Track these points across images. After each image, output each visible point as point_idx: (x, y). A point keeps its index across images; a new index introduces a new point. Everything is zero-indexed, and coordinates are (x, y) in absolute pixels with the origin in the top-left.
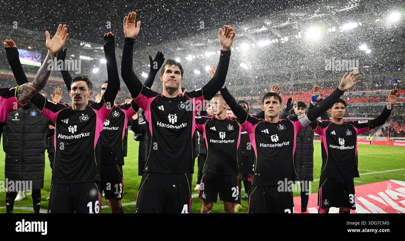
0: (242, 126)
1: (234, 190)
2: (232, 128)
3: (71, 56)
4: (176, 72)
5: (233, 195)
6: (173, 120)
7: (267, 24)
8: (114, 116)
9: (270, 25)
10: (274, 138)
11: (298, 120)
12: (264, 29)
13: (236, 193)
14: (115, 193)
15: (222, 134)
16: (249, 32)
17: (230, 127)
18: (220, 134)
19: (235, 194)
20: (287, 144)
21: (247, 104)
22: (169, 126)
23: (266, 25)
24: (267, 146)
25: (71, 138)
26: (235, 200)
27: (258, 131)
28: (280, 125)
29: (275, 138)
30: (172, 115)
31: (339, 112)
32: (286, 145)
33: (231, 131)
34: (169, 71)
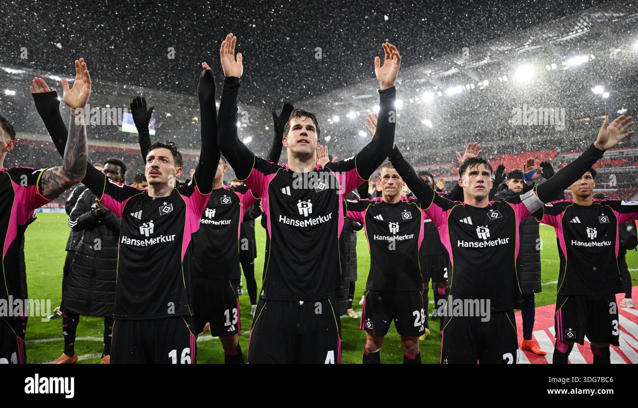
0: (426, 212)
1: (416, 315)
2: (409, 215)
3: (193, 119)
4: (309, 128)
5: (416, 324)
6: (305, 210)
7: (459, 63)
8: (223, 202)
9: (462, 65)
10: (483, 231)
11: (521, 201)
12: (454, 70)
13: (420, 320)
14: (226, 325)
15: (394, 227)
16: (433, 76)
17: (406, 214)
18: (390, 226)
19: (418, 322)
20: (505, 243)
21: (432, 177)
22: (299, 223)
23: (456, 65)
24: (470, 246)
25: (145, 244)
26: (420, 331)
27: (454, 222)
28: (491, 211)
29: (484, 233)
30: (304, 202)
31: (583, 184)
32: (503, 243)
33: (409, 221)
34: (298, 127)
